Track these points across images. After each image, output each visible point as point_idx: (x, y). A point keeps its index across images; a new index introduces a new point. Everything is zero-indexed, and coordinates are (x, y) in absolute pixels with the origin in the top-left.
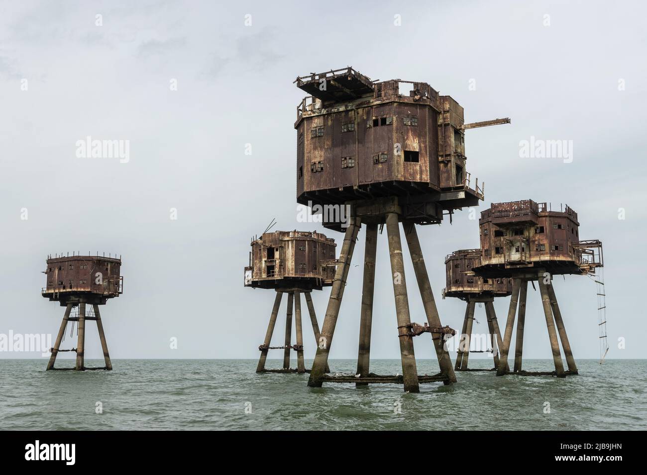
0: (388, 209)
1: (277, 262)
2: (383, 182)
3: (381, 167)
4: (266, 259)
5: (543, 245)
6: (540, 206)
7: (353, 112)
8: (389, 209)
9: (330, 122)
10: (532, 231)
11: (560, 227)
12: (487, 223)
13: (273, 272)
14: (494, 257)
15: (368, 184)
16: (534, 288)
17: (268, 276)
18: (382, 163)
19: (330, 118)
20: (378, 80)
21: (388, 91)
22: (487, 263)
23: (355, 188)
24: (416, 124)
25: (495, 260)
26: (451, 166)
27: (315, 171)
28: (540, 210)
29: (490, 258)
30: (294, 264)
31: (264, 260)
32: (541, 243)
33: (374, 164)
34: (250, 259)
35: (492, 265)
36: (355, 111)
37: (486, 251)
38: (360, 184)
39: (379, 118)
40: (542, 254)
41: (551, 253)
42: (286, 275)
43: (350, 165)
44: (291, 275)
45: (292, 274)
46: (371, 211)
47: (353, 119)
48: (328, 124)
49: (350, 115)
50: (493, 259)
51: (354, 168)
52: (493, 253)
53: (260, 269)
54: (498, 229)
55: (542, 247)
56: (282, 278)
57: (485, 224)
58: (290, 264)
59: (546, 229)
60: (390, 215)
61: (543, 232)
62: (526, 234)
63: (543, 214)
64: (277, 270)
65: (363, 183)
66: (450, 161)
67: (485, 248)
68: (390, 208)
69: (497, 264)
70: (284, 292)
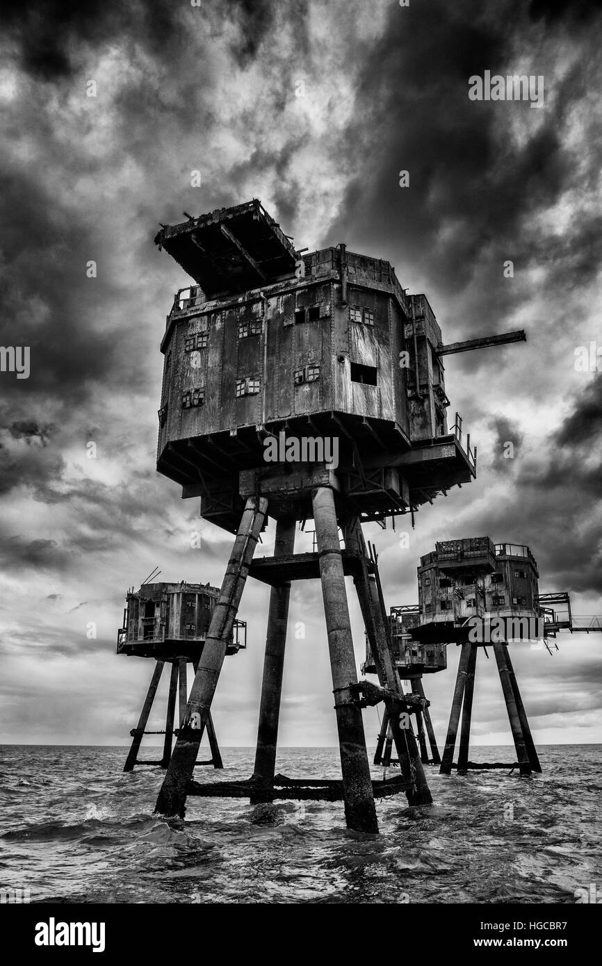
0: (316, 480)
1: (158, 620)
2: (311, 416)
3: (308, 389)
4: (143, 618)
5: (503, 597)
6: (498, 548)
7: (260, 304)
8: (319, 480)
9: (219, 324)
10: (488, 580)
11: (522, 575)
12: (429, 571)
13: (152, 633)
14: (439, 614)
15: (284, 421)
16: (487, 655)
17: (144, 639)
18: (310, 383)
19: (219, 317)
20: (307, 249)
21: (322, 265)
22: (429, 621)
23: (259, 429)
24: (372, 323)
25: (440, 618)
26: (430, 404)
27: (188, 405)
28: (498, 553)
29: (434, 614)
30: (179, 624)
31: (140, 618)
32: (499, 595)
33: (295, 386)
34: (125, 618)
35: (437, 623)
36: (263, 303)
37: (428, 606)
38: (269, 422)
39: (306, 309)
40: (501, 609)
41: (512, 608)
42: (169, 638)
43: (251, 390)
44: (174, 638)
45: (176, 635)
46: (287, 483)
47: (260, 314)
48: (215, 327)
49: (254, 311)
50: (437, 616)
51: (259, 395)
52: (438, 607)
53: (136, 630)
54: (444, 577)
55: (500, 600)
56: (163, 641)
57: (426, 573)
58: (175, 623)
59: (506, 577)
60: (321, 490)
61: (502, 581)
62: (480, 583)
63: (502, 558)
64: (157, 630)
65: (273, 421)
66: (427, 396)
67: (427, 603)
68: (321, 477)
69: (443, 623)
70: (167, 661)
